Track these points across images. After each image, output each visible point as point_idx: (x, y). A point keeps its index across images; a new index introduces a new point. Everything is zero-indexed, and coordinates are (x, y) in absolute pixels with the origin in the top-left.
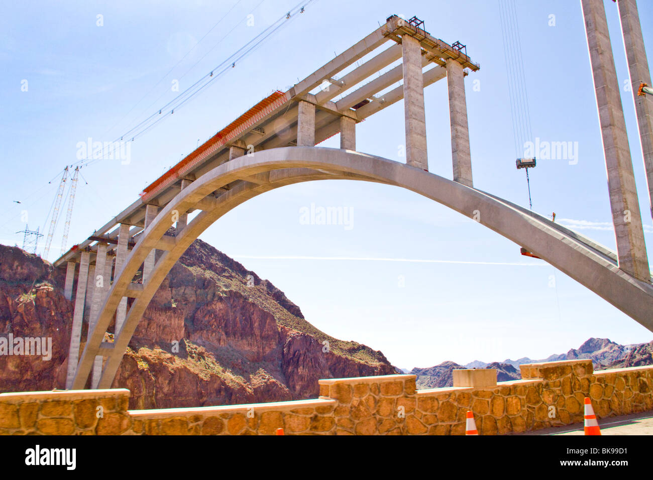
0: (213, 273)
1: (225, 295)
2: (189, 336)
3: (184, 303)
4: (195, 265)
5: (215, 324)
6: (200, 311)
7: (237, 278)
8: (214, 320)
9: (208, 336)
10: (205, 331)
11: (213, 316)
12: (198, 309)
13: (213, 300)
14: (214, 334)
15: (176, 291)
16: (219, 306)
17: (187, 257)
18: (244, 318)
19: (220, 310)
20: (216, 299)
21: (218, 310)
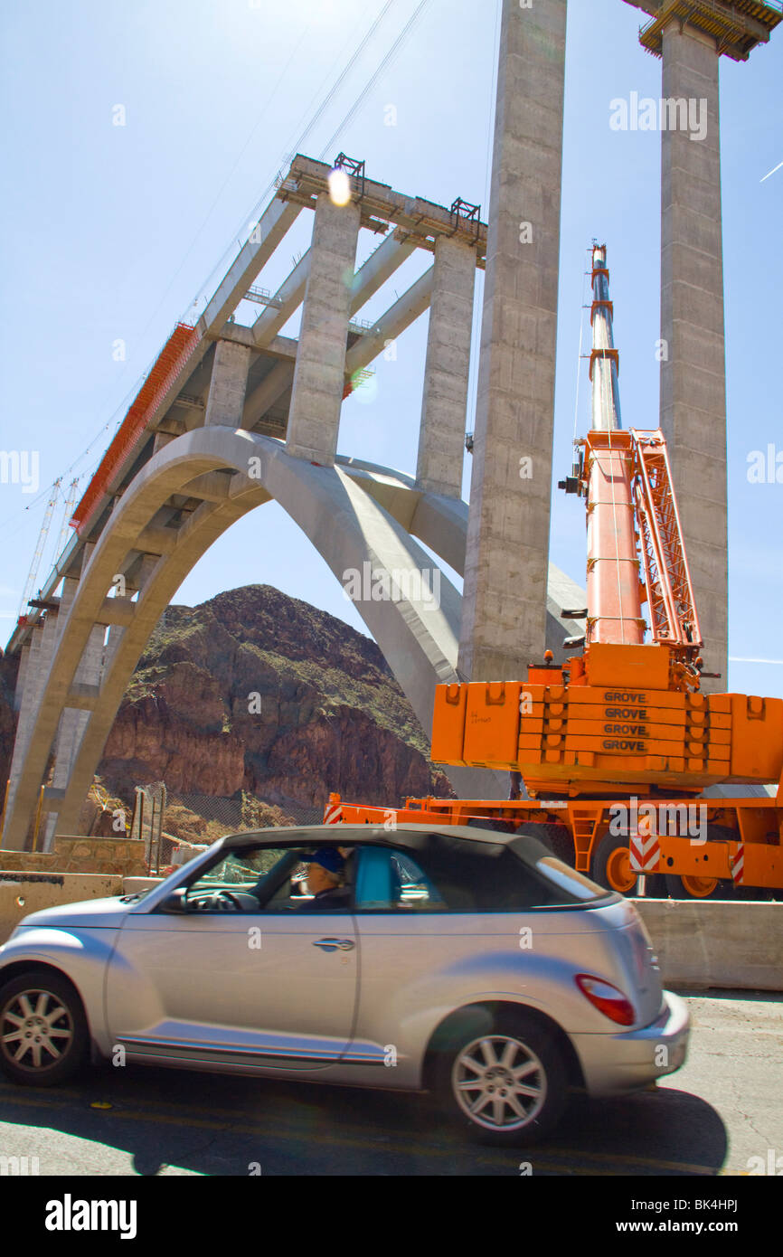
0: (342, 673)
1: (331, 714)
2: (255, 785)
3: (255, 725)
4: (307, 658)
5: (309, 765)
6: (283, 742)
7: (387, 684)
8: (306, 759)
9: (293, 786)
10: (287, 779)
11: (305, 751)
12: (278, 737)
13: (308, 721)
14: (304, 784)
15: (240, 703)
16: (319, 733)
17: (292, 644)
18: (366, 756)
19: (320, 740)
20: (314, 720)
21: (316, 741)
